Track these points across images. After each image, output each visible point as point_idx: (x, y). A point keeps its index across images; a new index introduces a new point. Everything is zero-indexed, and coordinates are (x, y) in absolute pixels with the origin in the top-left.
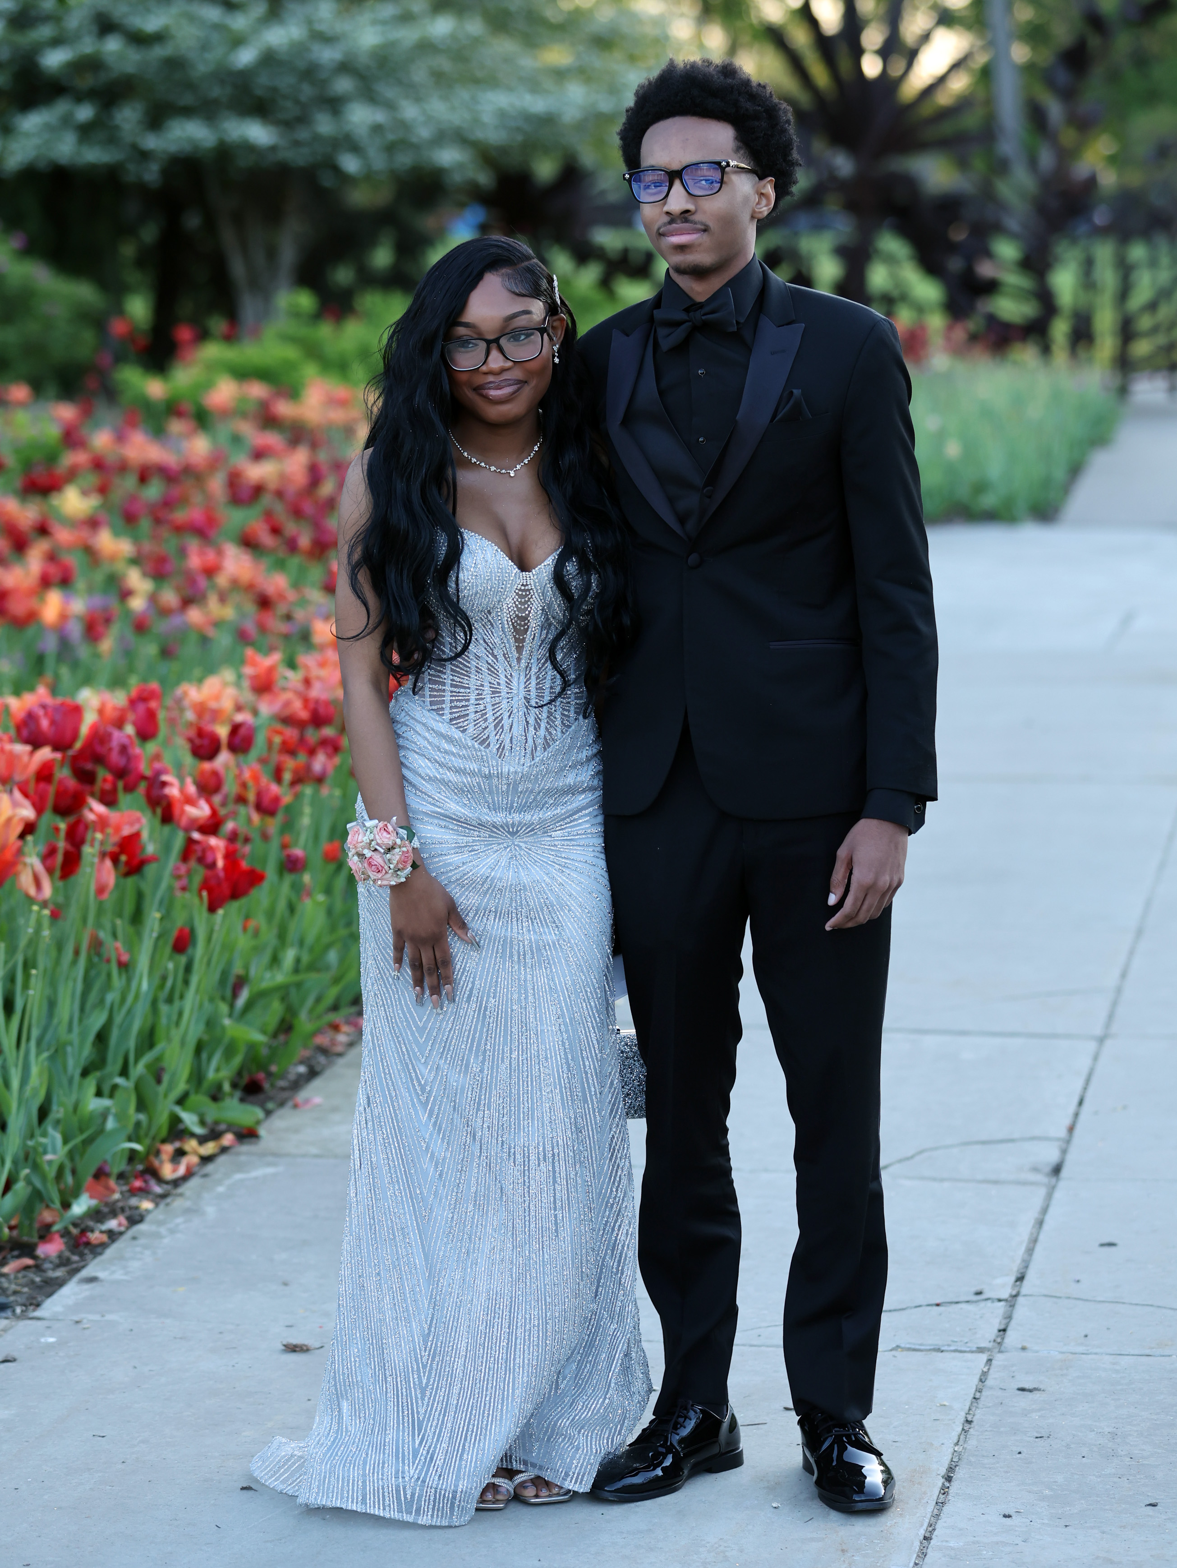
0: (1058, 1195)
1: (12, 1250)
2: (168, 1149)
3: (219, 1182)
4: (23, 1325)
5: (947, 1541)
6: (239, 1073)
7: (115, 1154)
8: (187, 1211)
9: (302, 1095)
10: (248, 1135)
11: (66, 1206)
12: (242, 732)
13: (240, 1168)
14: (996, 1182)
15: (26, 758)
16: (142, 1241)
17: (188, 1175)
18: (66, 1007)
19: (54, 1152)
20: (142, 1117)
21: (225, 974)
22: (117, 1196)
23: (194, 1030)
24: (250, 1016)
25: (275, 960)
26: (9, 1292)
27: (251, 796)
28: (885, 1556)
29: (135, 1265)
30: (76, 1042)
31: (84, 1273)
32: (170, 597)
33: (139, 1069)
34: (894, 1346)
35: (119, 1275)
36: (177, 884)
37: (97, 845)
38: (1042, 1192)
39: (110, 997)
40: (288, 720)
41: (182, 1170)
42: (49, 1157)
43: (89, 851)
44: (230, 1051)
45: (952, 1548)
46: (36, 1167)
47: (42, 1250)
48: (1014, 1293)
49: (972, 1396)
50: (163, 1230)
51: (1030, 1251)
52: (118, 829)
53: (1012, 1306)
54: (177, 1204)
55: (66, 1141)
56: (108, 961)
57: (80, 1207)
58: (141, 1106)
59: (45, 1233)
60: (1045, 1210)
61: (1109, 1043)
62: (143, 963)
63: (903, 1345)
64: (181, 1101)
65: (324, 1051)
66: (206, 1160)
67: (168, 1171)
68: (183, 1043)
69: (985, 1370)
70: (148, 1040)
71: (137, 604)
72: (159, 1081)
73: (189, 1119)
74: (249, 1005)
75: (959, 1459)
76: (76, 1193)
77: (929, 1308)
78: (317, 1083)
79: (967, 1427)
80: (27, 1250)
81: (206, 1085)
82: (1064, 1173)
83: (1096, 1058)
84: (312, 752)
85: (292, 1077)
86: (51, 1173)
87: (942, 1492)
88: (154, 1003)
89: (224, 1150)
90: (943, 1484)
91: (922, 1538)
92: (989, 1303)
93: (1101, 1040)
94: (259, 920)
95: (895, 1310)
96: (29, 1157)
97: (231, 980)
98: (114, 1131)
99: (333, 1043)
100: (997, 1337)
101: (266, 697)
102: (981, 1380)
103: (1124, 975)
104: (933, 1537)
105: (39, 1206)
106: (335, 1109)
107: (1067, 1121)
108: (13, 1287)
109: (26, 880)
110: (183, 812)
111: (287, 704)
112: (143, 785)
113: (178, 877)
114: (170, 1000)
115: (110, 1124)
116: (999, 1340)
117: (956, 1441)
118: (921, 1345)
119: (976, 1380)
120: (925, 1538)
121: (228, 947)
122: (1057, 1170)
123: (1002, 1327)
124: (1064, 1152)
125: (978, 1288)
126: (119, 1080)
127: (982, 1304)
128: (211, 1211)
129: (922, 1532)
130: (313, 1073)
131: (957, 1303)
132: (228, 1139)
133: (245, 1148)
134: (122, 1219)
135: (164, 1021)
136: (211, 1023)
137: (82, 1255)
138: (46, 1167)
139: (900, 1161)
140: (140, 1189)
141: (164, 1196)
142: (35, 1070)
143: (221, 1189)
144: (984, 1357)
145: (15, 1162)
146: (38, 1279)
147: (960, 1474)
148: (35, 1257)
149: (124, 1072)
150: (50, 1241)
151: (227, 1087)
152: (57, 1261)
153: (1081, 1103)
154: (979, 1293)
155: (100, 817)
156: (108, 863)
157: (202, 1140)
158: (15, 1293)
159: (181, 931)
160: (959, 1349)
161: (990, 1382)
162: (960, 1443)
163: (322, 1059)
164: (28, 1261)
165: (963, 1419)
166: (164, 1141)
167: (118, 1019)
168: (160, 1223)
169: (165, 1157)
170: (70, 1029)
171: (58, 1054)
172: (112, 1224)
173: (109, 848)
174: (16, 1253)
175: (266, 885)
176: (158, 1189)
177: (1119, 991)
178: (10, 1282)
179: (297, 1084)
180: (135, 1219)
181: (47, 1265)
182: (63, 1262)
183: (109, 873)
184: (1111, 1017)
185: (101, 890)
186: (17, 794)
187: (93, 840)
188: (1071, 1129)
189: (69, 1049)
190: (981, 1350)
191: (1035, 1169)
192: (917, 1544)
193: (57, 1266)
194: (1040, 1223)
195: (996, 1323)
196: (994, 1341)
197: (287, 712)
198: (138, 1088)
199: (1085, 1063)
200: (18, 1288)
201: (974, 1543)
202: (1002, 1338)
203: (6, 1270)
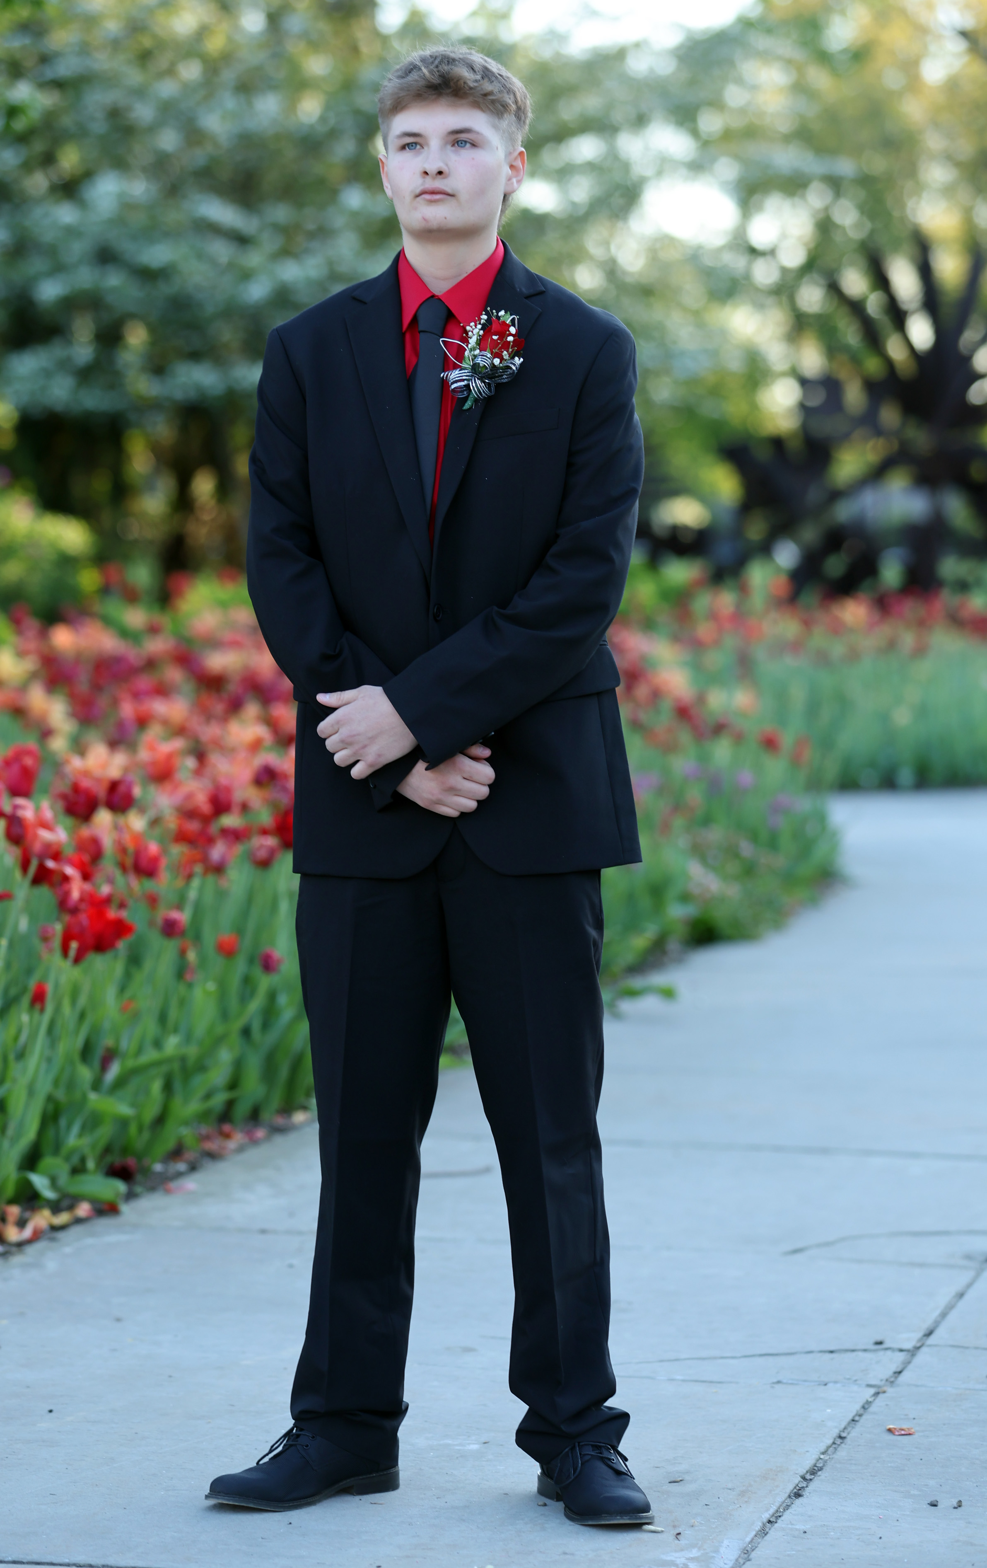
2: (14, 1211)
3: (68, 1245)
6: (107, 1151)
8: (28, 1265)
9: (175, 1184)
10: (107, 1209)
12: (121, 787)
14: (921, 1265)
17: (34, 1239)
21: (90, 1042)
24: (119, 1093)
28: (720, 1531)
34: (776, 1381)
38: (971, 1274)
41: (27, 1233)
44: (92, 1126)
45: (797, 1531)
48: (918, 1345)
49: (850, 1417)
51: (944, 1315)
53: (914, 1354)
54: (16, 1260)
60: (969, 1285)
63: (785, 1381)
64: (27, 1162)
65: (209, 1154)
66: (57, 1228)
67: (13, 1234)
68: (31, 1091)
69: (870, 1400)
73: (39, 1181)
74: (120, 1083)
75: (825, 1465)
77: (820, 1354)
78: (195, 1176)
79: (838, 1441)
81: (65, 1152)
85: (167, 1172)
87: (798, 1487)
89: (78, 1221)
90: (800, 1482)
91: (765, 1520)
92: (889, 1353)
97: (99, 1050)
99: (222, 1147)
100: (891, 1377)
102: (863, 1407)
104: (779, 1521)
106: (209, 1194)
113: (46, 939)
114: (22, 1057)
116: (892, 1379)
117: (823, 1451)
119: (856, 1407)
120: (769, 1522)
123: (899, 1370)
125: (879, 1339)
127: (881, 1353)
128: (52, 1265)
129: (766, 1516)
130: (192, 1169)
131: (853, 1351)
133: (103, 1221)
136: (67, 1086)
139: (819, 1245)
143: (68, 1250)
144: (872, 1391)
147: (823, 1476)
151: (91, 1164)
154: (880, 1343)
157: (56, 1208)
159: (39, 985)
161: (872, 1410)
162: (828, 1454)
163: (206, 1160)
165: (836, 1435)
166: (7, 1202)
169: (10, 1220)
176: (1, 1248)
179: (173, 1176)
190: (870, 1386)
191: (969, 1257)
192: (758, 1526)
194: (961, 1295)
195: (894, 1367)
196: (887, 1380)
201: (821, 1526)
202: (896, 1378)
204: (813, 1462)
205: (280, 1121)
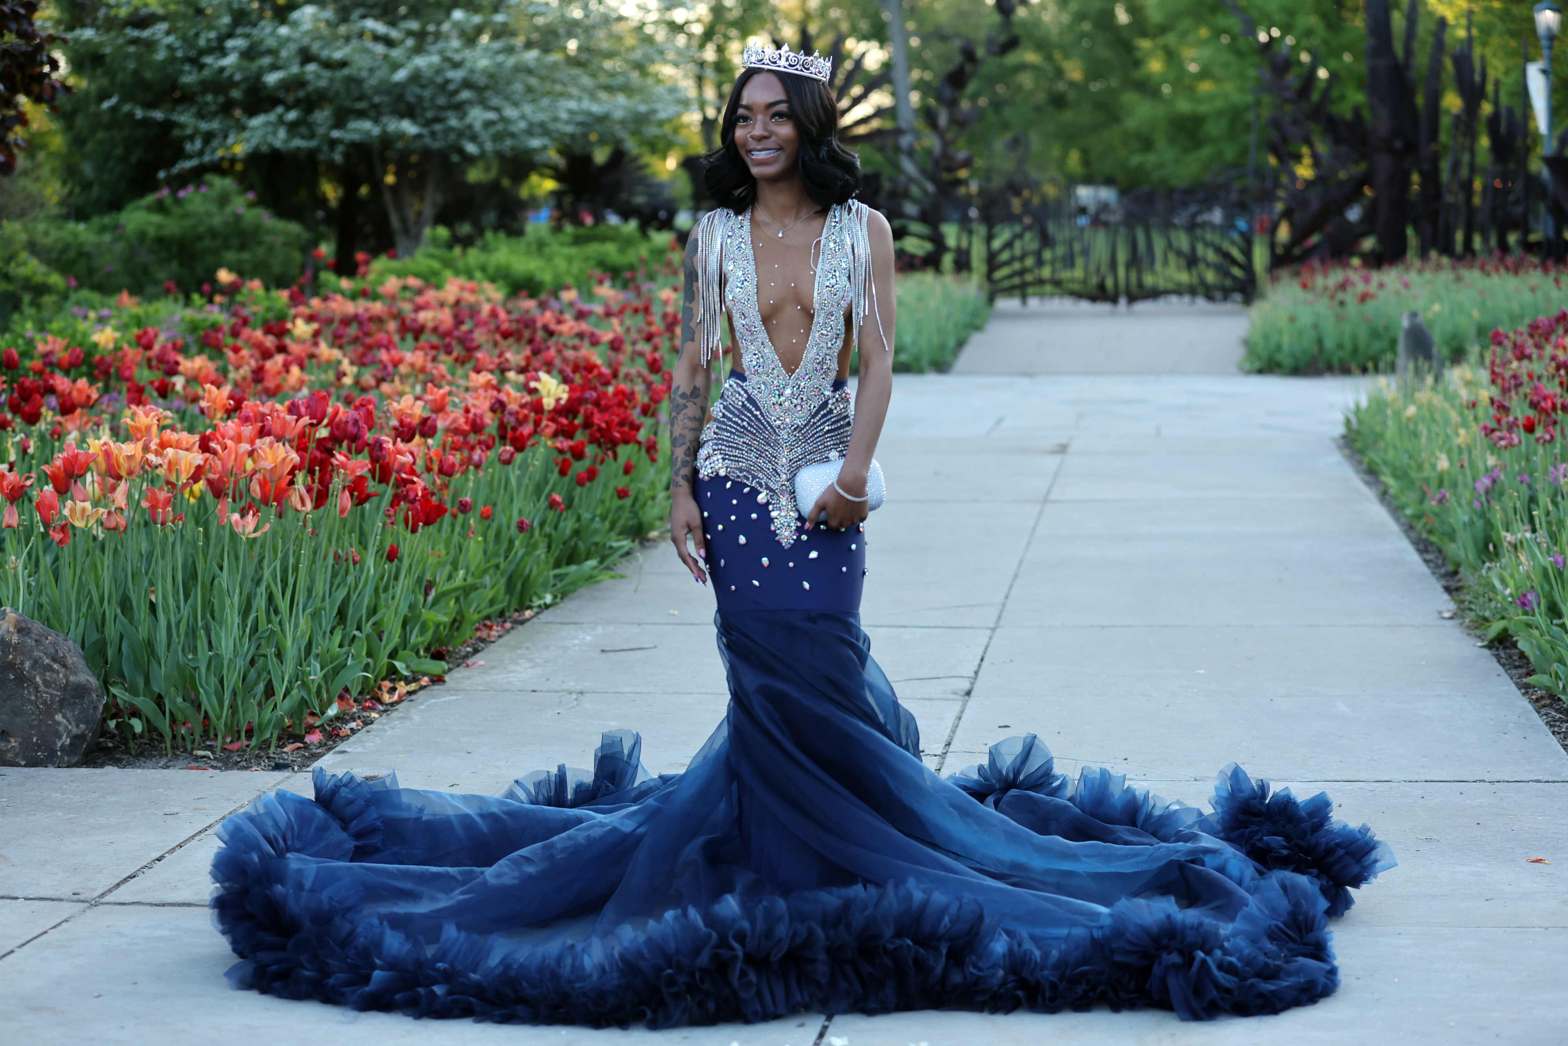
0: (969, 704)
1: (288, 739)
2: (387, 684)
3: (422, 704)
4: (299, 774)
6: (430, 645)
7: (353, 682)
8: (401, 718)
9: (470, 661)
10: (438, 680)
11: (323, 711)
12: (429, 422)
13: (433, 697)
14: (929, 699)
15: (293, 424)
16: (373, 733)
17: (400, 701)
18: (321, 587)
19: (315, 674)
20: (369, 660)
21: (419, 580)
22: (354, 710)
23: (404, 610)
24: (436, 607)
25: (450, 577)
26: (289, 760)
27: (436, 468)
29: (370, 745)
30: (328, 608)
31: (337, 749)
32: (368, 378)
33: (368, 628)
35: (360, 749)
36: (388, 521)
37: (341, 476)
38: (960, 704)
39: (350, 579)
40: (457, 431)
41: (396, 697)
42: (312, 677)
43: (337, 482)
44: (423, 630)
46: (304, 684)
47: (308, 739)
48: (944, 752)
50: (386, 728)
51: (953, 732)
52: (353, 471)
53: (944, 758)
54: (394, 714)
55: (322, 669)
56: (347, 560)
57: (332, 711)
58: (369, 654)
59: (310, 729)
60: (962, 712)
61: (998, 630)
62: (370, 562)
64: (393, 655)
65: (482, 640)
66: (410, 693)
67: (386, 698)
68: (395, 617)
70: (373, 611)
71: (348, 381)
72: (381, 640)
73: (399, 665)
74: (435, 602)
76: (329, 703)
78: (479, 655)
80: (299, 738)
81: (409, 647)
82: (973, 693)
83: (991, 638)
84: (472, 449)
85: (463, 653)
86: (314, 689)
88: (376, 590)
89: (422, 688)
93: (993, 630)
94: (441, 548)
96: (300, 677)
97: (424, 583)
98: (352, 666)
99: (489, 636)
101: (441, 415)
103: (1007, 597)
105: (306, 711)
106: (493, 668)
107: (975, 668)
108: (292, 758)
109: (295, 500)
110: (396, 458)
111: (455, 420)
112: (366, 449)
113: (389, 516)
114: (386, 590)
115: (350, 662)
121: (423, 560)
122: (968, 693)
124: (972, 684)
126: (357, 633)
128: (417, 718)
130: (476, 651)
132: (425, 681)
133: (436, 687)
134: (359, 722)
135: (383, 602)
136: (412, 607)
137: (334, 742)
138: (310, 685)
140: (369, 708)
141: (385, 711)
142: (302, 621)
143: (422, 707)
145: (290, 682)
146: (306, 754)
148: (304, 743)
149: (359, 629)
150: (313, 733)
151: (422, 652)
152: (318, 744)
153: (982, 660)
155: (342, 463)
156: (347, 493)
157: (408, 681)
158: (293, 761)
159: (392, 546)
163: (482, 645)
164: (300, 745)
166: (383, 679)
167: (354, 598)
168: (384, 724)
169: (385, 689)
170: (323, 600)
171: (315, 615)
172: (353, 725)
173: (347, 484)
174: (292, 741)
175: (447, 517)
176: (381, 708)
177: (1004, 605)
178: (289, 755)
179: (467, 656)
180: (367, 722)
181: (312, 747)
182: (321, 745)
183: (346, 500)
184: (999, 617)
185: (342, 511)
186: (287, 444)
187: (338, 474)
188: (976, 673)
189: (323, 612)
191: (955, 693)
193: (318, 747)
194: (959, 718)
197: (455, 425)
198: (368, 637)
199: (984, 641)
200: (294, 759)
203: (285, 750)
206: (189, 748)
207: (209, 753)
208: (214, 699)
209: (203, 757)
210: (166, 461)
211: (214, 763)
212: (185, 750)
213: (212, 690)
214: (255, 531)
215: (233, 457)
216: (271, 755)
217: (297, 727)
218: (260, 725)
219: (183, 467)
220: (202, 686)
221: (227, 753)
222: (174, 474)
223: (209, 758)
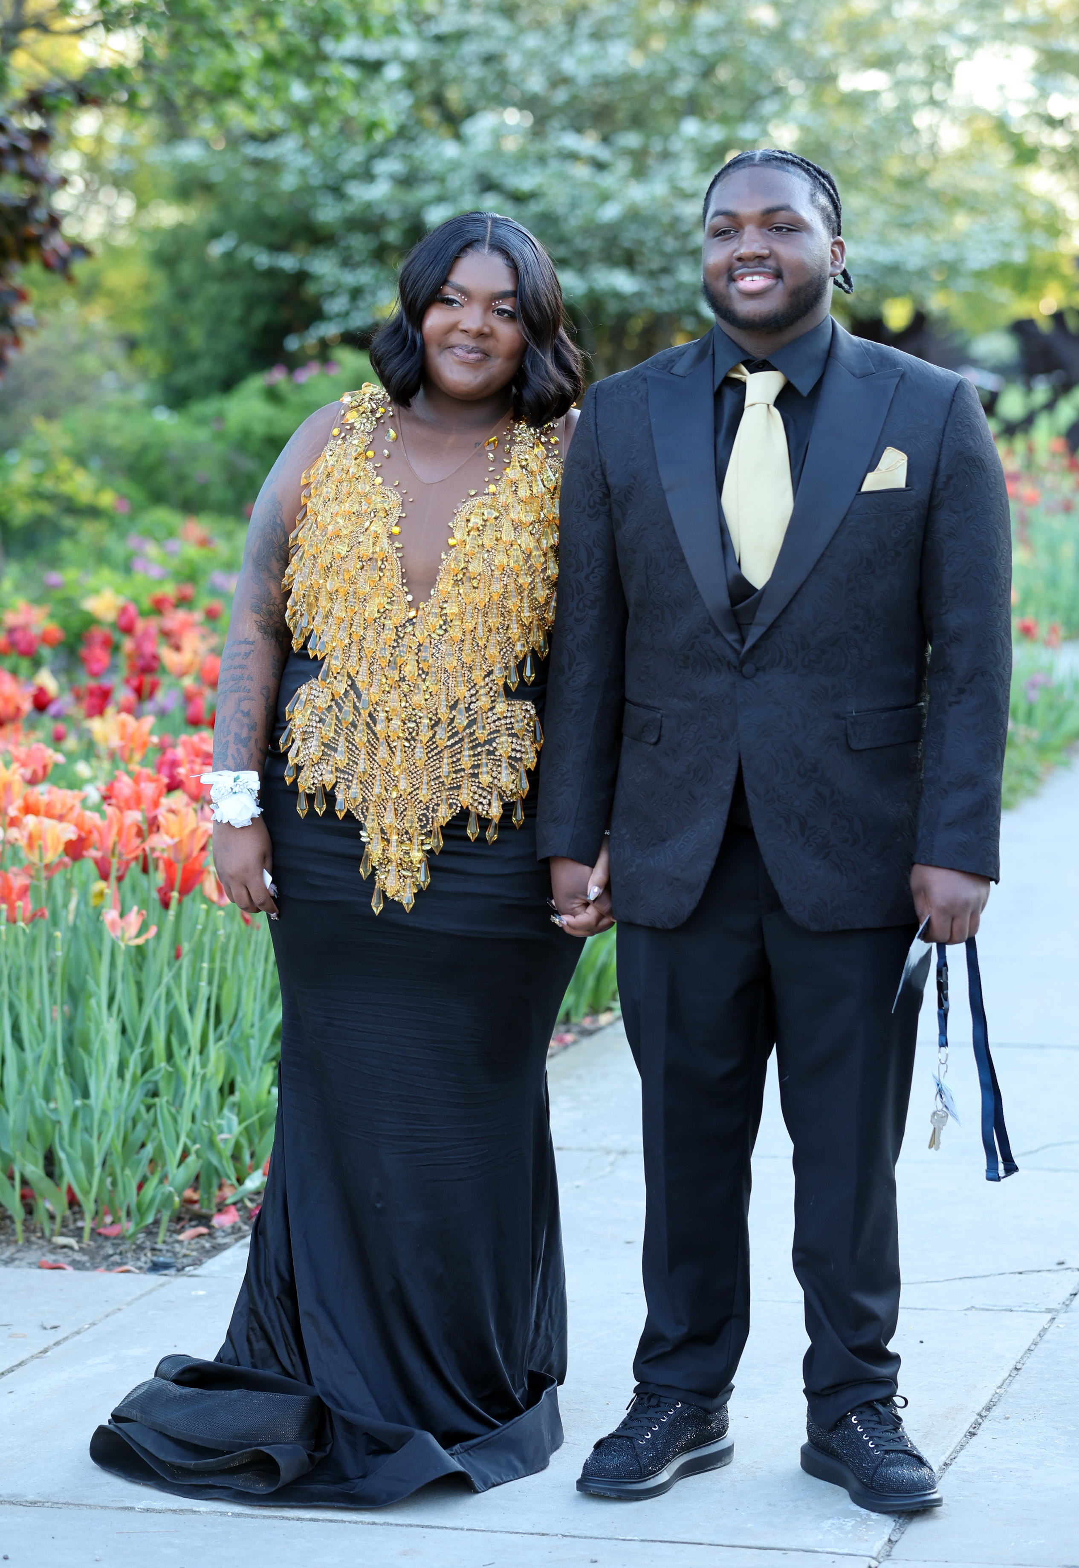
1: (191, 1220)
4: (179, 1280)
5: (964, 1467)
11: (240, 1181)
19: (230, 1131)
26: (180, 1255)
30: (257, 1035)
34: (969, 1306)
42: (223, 1136)
45: (967, 1473)
46: (212, 1144)
47: (216, 1221)
49: (1027, 1348)
55: (240, 1123)
57: (253, 1182)
59: (221, 1206)
63: (977, 1306)
69: (1046, 1327)
75: (998, 1400)
77: (1011, 1275)
79: (1015, 1372)
80: (204, 1220)
86: (227, 1150)
87: (974, 1426)
90: (977, 1420)
91: (941, 1463)
92: (1069, 1272)
95: (980, 1277)
96: (204, 1135)
100: (1067, 1300)
102: (1039, 1335)
104: (953, 1463)
105: (217, 1182)
108: (185, 1251)
116: (1068, 1303)
117: (999, 1385)
118: (995, 1306)
119: (1034, 1335)
120: (946, 1464)
123: (1074, 1292)
125: (1061, 1260)
127: (1061, 1274)
131: (1039, 1271)
138: (221, 1145)
139: (1024, 1154)
142: (213, 1056)
144: (1049, 1316)
146: (208, 1245)
147: (996, 1412)
148: (210, 1227)
150: (226, 1212)
152: (229, 1230)
154: (1061, 1263)
158: (185, 1256)
160: (1029, 1309)
161: (1045, 1338)
162: (1003, 1387)
164: (203, 1230)
165: (1011, 1366)
174: (193, 1223)
178: (182, 1247)
181: (219, 1234)
182: (234, 1231)
189: (252, 1042)
190: (1049, 1311)
193: (227, 1235)
195: (1071, 1289)
196: (1064, 1303)
200: (188, 1252)
201: (988, 1468)
202: (1071, 1301)
203: (181, 1237)
204: (990, 1397)
205: (587, 1023)
206: (47, 1232)
207: (72, 1241)
208: (81, 1167)
209: (64, 1247)
210: (26, 834)
211: (78, 1257)
212: (43, 1237)
213: (77, 1153)
214: (139, 934)
215: (115, 830)
216: (159, 1246)
217: (206, 1203)
218: (139, 1206)
219: (49, 842)
220: (63, 1149)
221: (100, 1240)
222: (36, 851)
223: (70, 1248)
